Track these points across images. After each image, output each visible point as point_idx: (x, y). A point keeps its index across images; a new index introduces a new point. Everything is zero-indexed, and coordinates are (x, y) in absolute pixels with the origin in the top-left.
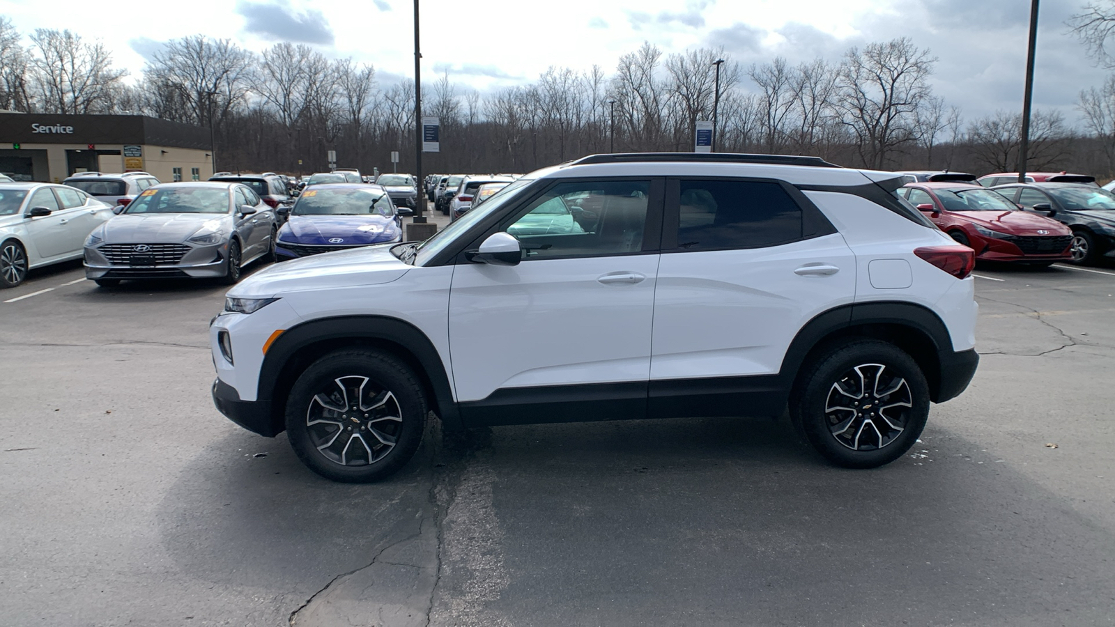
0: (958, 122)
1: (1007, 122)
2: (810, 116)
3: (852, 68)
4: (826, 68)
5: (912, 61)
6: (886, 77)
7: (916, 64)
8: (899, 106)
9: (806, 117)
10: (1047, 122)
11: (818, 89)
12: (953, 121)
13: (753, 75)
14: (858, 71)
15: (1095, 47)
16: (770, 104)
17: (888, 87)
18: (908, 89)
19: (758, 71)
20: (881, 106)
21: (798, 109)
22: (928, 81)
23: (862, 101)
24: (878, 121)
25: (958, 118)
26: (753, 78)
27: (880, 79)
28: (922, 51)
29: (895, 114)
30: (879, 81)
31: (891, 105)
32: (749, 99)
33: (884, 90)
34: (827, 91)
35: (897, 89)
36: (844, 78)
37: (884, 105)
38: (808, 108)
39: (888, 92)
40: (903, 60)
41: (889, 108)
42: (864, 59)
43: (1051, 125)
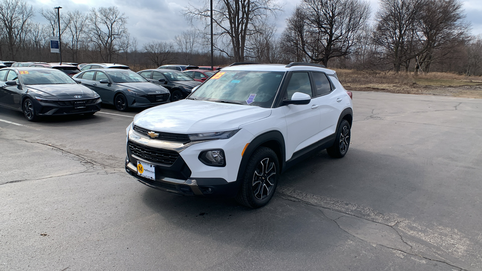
0: (136, 44)
1: (156, 45)
2: (75, 37)
3: (93, 17)
4: (81, 15)
5: (118, 17)
6: (108, 22)
7: (120, 19)
8: (115, 35)
9: (73, 37)
10: (169, 46)
11: (78, 25)
12: (134, 43)
13: (42, 14)
14: (96, 18)
15: (189, 22)
16: (53, 29)
17: (110, 27)
18: (119, 29)
19: (45, 12)
20: (108, 35)
21: (69, 33)
22: (126, 26)
23: (99, 32)
24: (107, 41)
25: (136, 42)
26: (42, 15)
27: (106, 23)
28: (122, 13)
29: (114, 39)
30: (106, 24)
31: (112, 35)
32: (36, 25)
33: (108, 28)
34: (82, 26)
35: (113, 28)
36: (90, 21)
37: (109, 34)
38: (74, 33)
39: (110, 29)
40: (114, 16)
41: (111, 36)
42: (98, 14)
43: (171, 48)
